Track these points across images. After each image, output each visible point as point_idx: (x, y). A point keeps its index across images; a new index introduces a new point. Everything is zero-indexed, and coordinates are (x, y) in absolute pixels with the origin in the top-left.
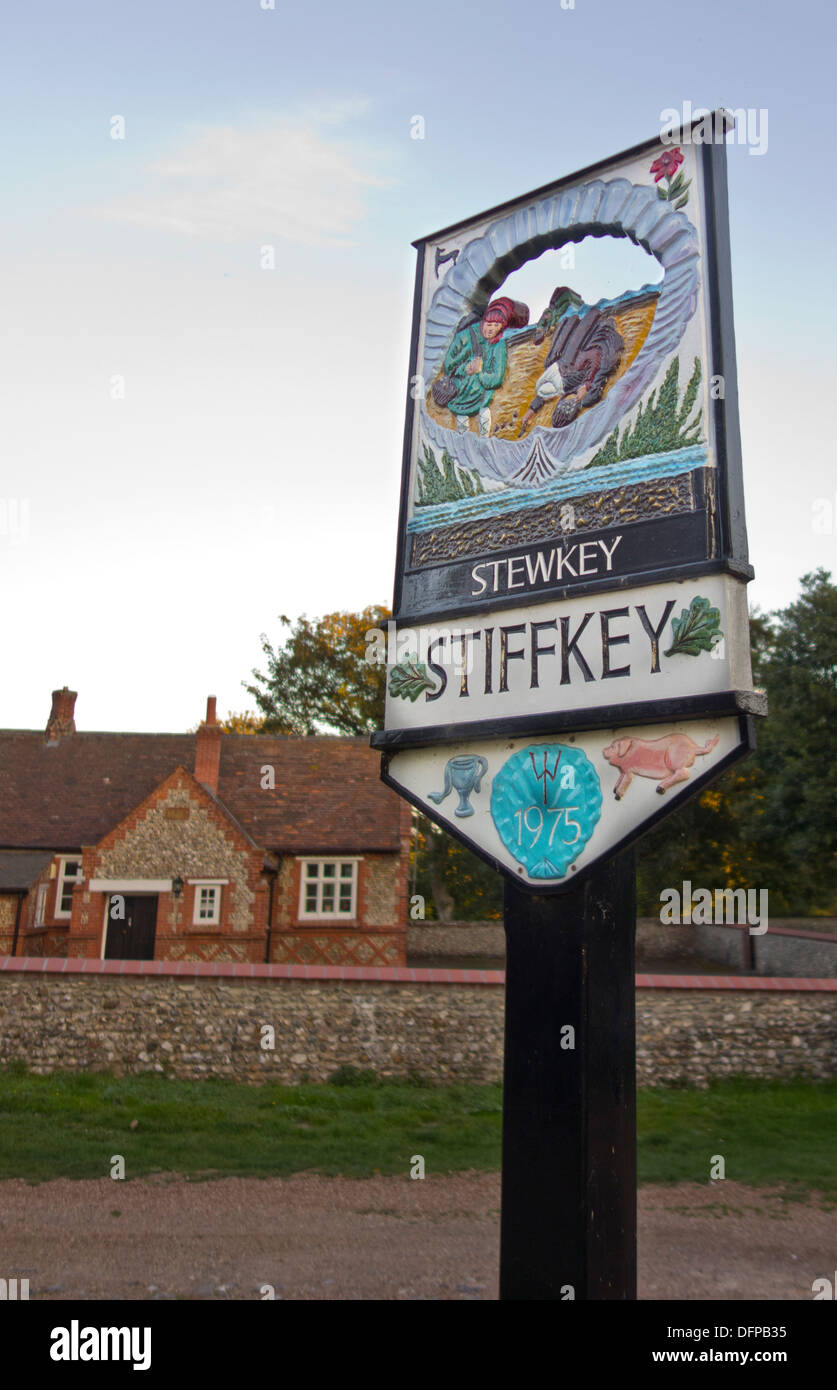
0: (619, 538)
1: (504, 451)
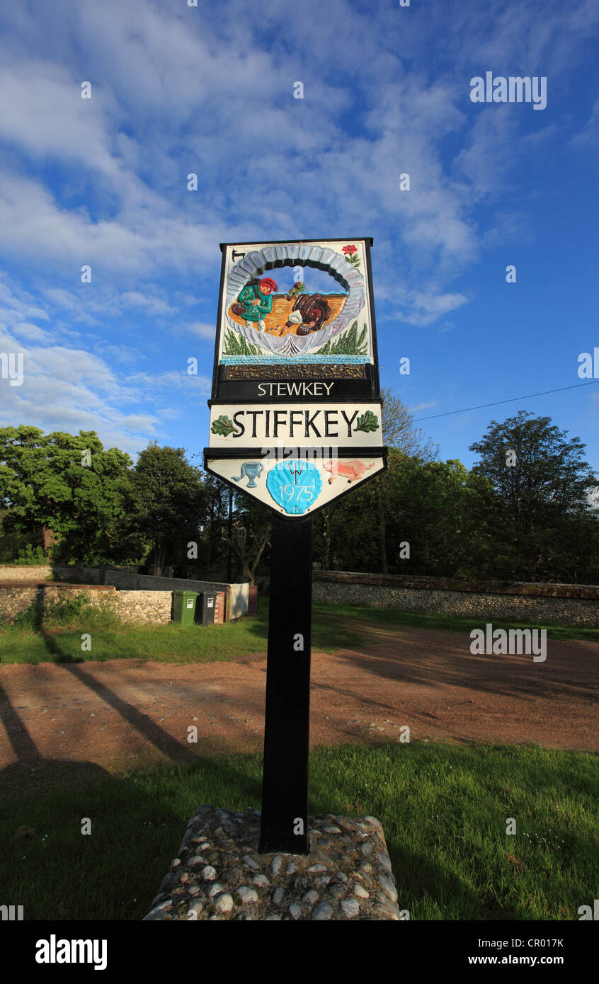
0: (333, 383)
1: (271, 339)
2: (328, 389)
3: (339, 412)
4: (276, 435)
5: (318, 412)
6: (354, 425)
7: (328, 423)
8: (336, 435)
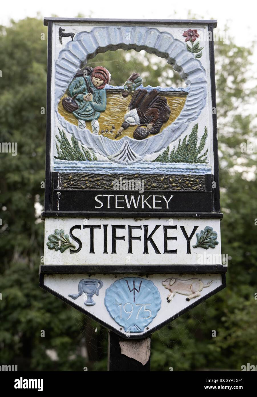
0: (172, 196)
1: (108, 144)
2: (167, 202)
3: (178, 227)
4: (114, 251)
5: (157, 227)
6: (194, 241)
7: (167, 238)
8: (175, 251)
